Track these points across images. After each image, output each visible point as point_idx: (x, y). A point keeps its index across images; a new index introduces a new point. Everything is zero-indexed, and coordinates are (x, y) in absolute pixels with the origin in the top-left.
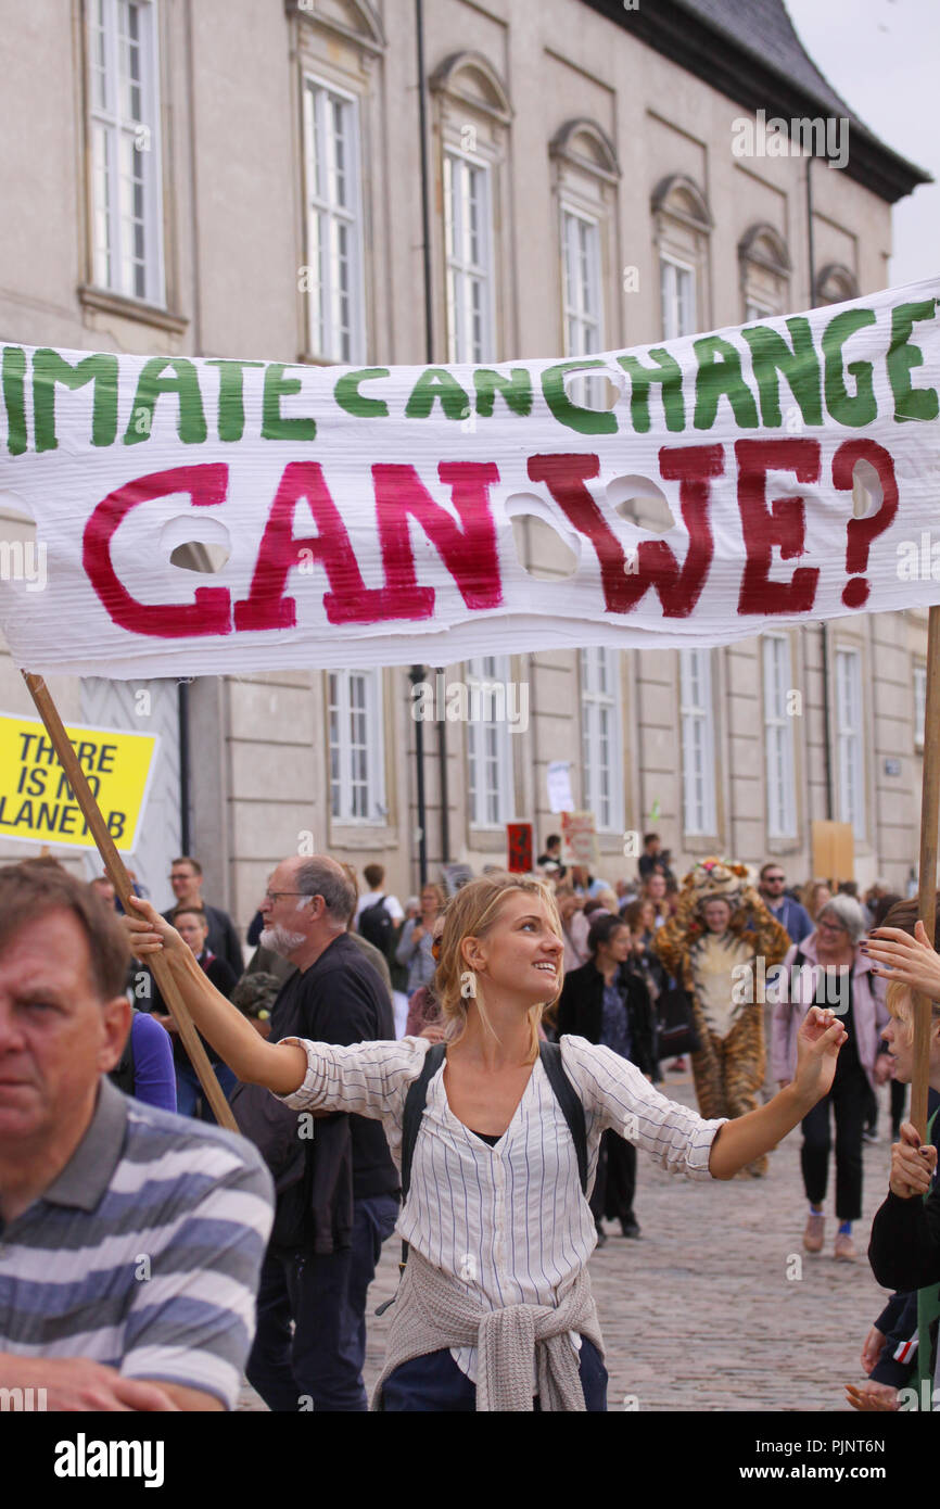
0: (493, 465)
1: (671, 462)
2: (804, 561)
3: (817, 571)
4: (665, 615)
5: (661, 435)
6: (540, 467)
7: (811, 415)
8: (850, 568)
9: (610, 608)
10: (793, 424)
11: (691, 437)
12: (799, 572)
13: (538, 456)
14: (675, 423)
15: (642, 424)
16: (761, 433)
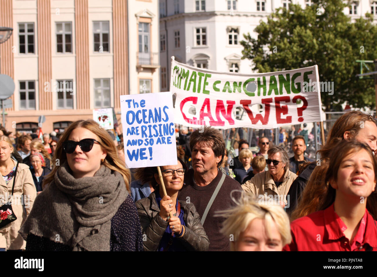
0: (234, 101)
1: (264, 101)
2: (288, 115)
3: (291, 116)
4: (263, 124)
5: (262, 97)
6: (242, 102)
7: (289, 92)
8: (299, 115)
9: (253, 124)
10: (285, 94)
11: (267, 97)
12: (287, 117)
13: (242, 100)
14: (264, 94)
15: (259, 94)
16: (279, 96)
